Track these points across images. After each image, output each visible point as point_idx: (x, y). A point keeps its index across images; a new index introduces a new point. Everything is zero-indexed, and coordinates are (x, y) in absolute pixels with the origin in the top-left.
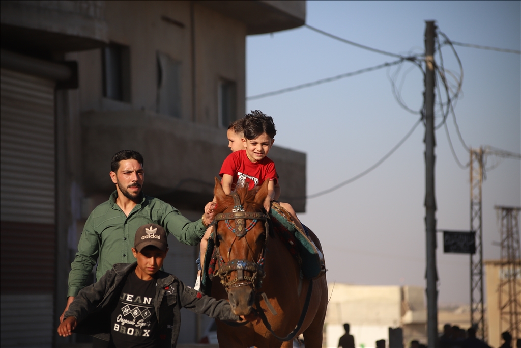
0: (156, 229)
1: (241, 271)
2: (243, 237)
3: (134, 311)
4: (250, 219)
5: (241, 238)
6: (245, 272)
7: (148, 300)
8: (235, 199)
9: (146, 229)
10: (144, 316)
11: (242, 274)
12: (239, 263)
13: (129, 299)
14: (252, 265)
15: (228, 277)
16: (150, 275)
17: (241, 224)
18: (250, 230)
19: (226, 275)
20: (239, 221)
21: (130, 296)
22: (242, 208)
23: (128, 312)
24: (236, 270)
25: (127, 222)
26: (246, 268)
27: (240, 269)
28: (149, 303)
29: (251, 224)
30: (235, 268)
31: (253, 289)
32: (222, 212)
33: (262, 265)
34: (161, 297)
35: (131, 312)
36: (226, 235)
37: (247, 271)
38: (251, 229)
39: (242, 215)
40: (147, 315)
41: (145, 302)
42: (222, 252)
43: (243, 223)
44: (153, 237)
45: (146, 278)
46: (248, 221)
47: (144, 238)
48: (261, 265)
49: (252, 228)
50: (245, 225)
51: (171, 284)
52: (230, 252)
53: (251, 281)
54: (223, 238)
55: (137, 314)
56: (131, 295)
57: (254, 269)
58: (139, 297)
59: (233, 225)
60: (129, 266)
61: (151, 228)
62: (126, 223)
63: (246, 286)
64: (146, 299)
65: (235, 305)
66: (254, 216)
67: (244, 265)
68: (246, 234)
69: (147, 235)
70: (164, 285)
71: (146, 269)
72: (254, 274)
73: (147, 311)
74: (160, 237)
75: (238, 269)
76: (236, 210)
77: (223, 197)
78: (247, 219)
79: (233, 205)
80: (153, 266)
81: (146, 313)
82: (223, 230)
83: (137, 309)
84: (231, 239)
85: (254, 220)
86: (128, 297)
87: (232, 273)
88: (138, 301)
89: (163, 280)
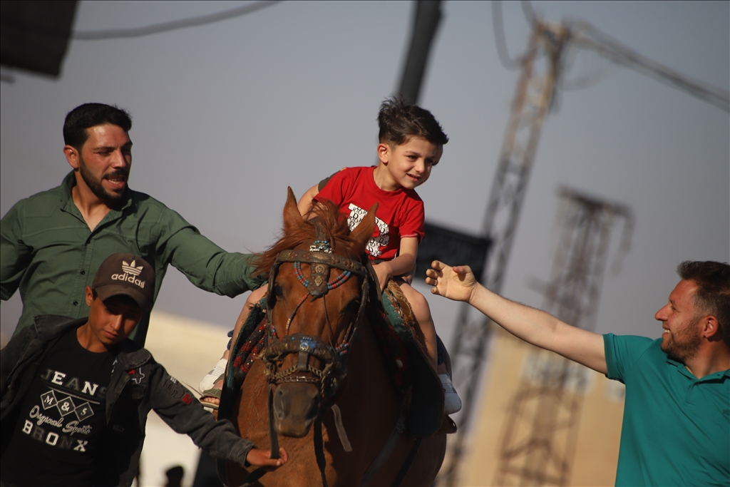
0: (141, 268)
1: (306, 355)
2: (320, 296)
3: (62, 404)
4: (338, 269)
5: (316, 298)
6: (312, 358)
7: (92, 388)
8: (318, 230)
9: (124, 263)
10: (79, 415)
11: (306, 360)
12: (305, 340)
13: (57, 380)
14: (327, 349)
15: (278, 363)
16: (105, 344)
17: (321, 274)
18: (335, 288)
19: (276, 358)
20: (319, 269)
21: (59, 376)
22: (329, 247)
23: (52, 403)
24: (296, 352)
25: (92, 241)
26: (316, 351)
27: (304, 352)
28: (92, 393)
29: (339, 277)
30: (295, 348)
31: (320, 391)
32: (292, 248)
33: (344, 354)
34: (121, 387)
35: (57, 405)
36: (290, 288)
37: (316, 357)
38: (337, 287)
39: (326, 258)
40: (87, 414)
41: (84, 391)
42: (277, 319)
43: (326, 273)
44: (133, 280)
45: (95, 348)
46: (334, 272)
47: (116, 277)
48: (342, 353)
49: (339, 285)
50: (328, 278)
51: (141, 366)
52: (292, 319)
53: (319, 377)
54: (284, 292)
55: (67, 409)
56: (61, 374)
57: (330, 356)
58: (75, 380)
59: (306, 273)
60: (69, 321)
61: (133, 264)
62: (88, 241)
63: (309, 383)
64: (87, 384)
65: (283, 414)
66: (346, 264)
67: (314, 345)
68: (326, 293)
69: (123, 273)
70: (131, 366)
71: (102, 332)
72: (328, 366)
73: (86, 406)
74: (145, 285)
75: (300, 351)
76: (317, 248)
77: (298, 223)
78: (334, 267)
79: (312, 238)
80: (117, 331)
81: (84, 411)
82: (287, 278)
83: (68, 401)
84: (298, 296)
85: (345, 272)
86: (56, 377)
87: (289, 357)
88: (72, 387)
89: (129, 355)
